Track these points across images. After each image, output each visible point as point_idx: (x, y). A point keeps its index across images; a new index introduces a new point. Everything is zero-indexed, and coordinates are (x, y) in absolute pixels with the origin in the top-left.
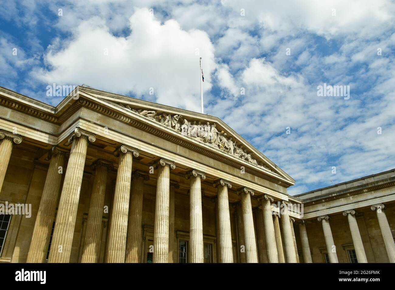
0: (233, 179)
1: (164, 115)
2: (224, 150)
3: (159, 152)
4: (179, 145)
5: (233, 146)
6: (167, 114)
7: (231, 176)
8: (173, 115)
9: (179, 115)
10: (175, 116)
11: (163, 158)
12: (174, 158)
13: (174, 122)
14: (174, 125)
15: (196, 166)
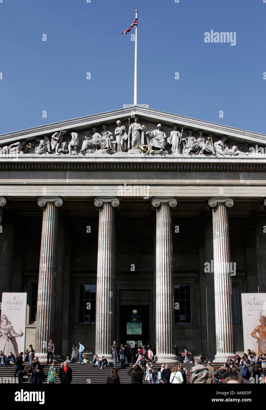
0: (182, 191)
1: (38, 140)
2: (153, 154)
3: (36, 191)
4: (68, 171)
5: (180, 139)
6: (42, 137)
7: (177, 188)
8: (49, 136)
9: (59, 132)
10: (53, 136)
11: (41, 197)
12: (60, 191)
13: (53, 143)
14: (53, 148)
15: (100, 191)
